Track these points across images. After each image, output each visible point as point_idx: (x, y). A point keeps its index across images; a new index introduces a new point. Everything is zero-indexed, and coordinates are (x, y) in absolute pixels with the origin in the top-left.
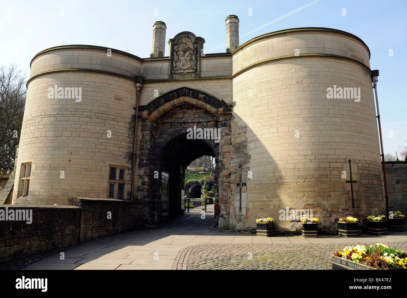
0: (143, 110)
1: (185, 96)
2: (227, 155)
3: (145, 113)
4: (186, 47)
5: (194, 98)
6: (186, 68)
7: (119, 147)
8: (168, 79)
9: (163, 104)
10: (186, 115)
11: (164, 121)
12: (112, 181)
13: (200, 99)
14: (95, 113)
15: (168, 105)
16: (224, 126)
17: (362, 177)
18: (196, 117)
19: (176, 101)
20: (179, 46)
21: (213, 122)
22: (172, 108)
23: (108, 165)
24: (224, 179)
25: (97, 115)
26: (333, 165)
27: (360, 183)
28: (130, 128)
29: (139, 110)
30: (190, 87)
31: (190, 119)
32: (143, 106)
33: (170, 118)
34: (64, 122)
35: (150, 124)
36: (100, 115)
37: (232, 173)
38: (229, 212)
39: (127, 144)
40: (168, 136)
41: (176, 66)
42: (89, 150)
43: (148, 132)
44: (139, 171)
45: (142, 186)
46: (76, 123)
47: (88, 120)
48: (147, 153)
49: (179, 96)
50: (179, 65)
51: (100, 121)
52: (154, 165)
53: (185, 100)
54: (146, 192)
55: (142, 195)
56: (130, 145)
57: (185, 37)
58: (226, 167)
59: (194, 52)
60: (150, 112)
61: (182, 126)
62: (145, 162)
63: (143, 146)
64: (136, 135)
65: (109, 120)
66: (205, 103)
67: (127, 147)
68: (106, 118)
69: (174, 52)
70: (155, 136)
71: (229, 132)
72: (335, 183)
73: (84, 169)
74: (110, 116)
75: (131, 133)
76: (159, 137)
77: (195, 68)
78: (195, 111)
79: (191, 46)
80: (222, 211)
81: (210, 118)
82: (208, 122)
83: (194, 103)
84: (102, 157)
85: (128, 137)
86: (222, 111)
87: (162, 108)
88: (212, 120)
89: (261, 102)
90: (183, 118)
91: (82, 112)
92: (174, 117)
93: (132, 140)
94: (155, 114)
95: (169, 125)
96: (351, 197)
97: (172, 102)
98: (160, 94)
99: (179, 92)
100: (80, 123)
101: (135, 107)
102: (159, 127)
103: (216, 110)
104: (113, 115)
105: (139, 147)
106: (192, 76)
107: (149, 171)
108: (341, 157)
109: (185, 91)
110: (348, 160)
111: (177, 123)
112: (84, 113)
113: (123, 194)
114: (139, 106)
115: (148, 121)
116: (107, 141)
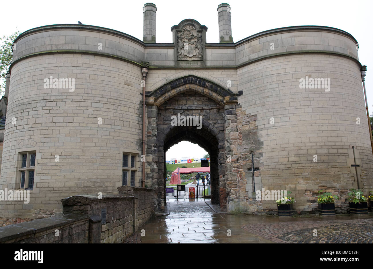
0: (150, 96)
1: (191, 83)
2: (234, 141)
3: (151, 100)
4: (191, 35)
5: (200, 86)
6: (191, 55)
7: (130, 134)
8: (175, 66)
9: (169, 91)
10: (189, 102)
11: (168, 107)
12: (125, 168)
13: (207, 87)
14: (107, 98)
15: (174, 92)
16: (230, 114)
17: (363, 162)
18: (200, 104)
20: (183, 33)
21: (216, 109)
22: (177, 94)
23: (122, 153)
24: (233, 165)
25: (109, 100)
26: (341, 151)
27: (362, 167)
28: (139, 115)
29: (146, 96)
30: (196, 75)
31: (193, 106)
32: (149, 92)
33: (172, 104)
34: (75, 108)
35: (156, 110)
36: (112, 101)
37: (240, 159)
38: (239, 196)
39: (137, 131)
41: (182, 53)
42: (104, 137)
43: (154, 118)
44: (148, 157)
45: (151, 173)
46: (88, 108)
47: (101, 105)
48: (155, 140)
49: (185, 83)
50: (185, 52)
51: (112, 107)
53: (191, 88)
54: (155, 179)
55: (152, 182)
56: (139, 132)
57: (189, 24)
58: (234, 153)
59: (198, 40)
60: (156, 98)
61: (185, 113)
62: (153, 148)
63: (151, 132)
64: (144, 122)
65: (121, 106)
66: (212, 91)
67: (137, 133)
68: (118, 104)
69: (179, 39)
70: (158, 123)
71: (236, 120)
72: (343, 167)
73: (99, 157)
74: (121, 102)
75: (140, 119)
77: (200, 56)
78: (198, 98)
79: (195, 34)
80: (232, 195)
81: (214, 105)
82: (211, 109)
83: (200, 91)
84: (116, 144)
85: (138, 124)
86: (229, 99)
87: (167, 95)
88: (215, 107)
89: (272, 93)
90: (186, 104)
91: (94, 97)
92: (177, 104)
93: (141, 126)
95: (172, 111)
96: (356, 179)
97: (178, 89)
98: (167, 80)
99: (186, 80)
100: (92, 108)
101: (142, 93)
102: (161, 113)
103: (221, 98)
104: (124, 101)
105: (147, 133)
106: (199, 64)
107: (157, 157)
108: (346, 144)
109: (192, 79)
110: (352, 146)
111: (180, 109)
112: (96, 98)
113: (134, 182)
114: (145, 92)
115: (154, 107)
116: (119, 127)
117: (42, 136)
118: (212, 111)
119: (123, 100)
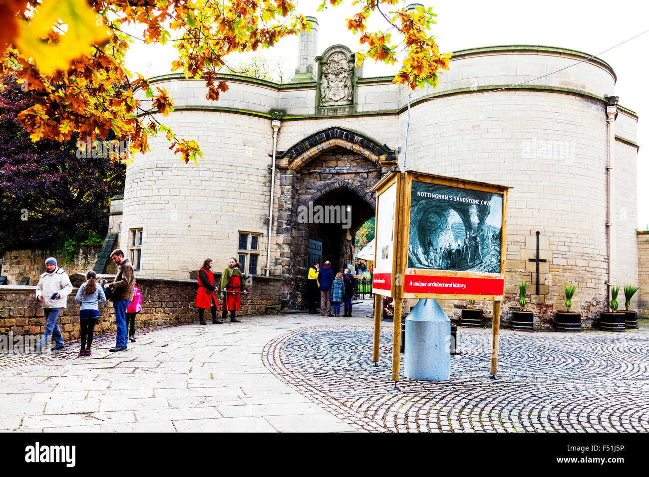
0: (282, 158)
1: (336, 138)
3: (284, 162)
4: (339, 67)
5: (349, 142)
6: (337, 98)
7: (250, 208)
8: (315, 114)
9: (308, 149)
10: (340, 163)
11: (312, 171)
12: (243, 251)
13: (356, 143)
14: (220, 165)
15: (314, 151)
17: (555, 256)
18: (353, 166)
19: (325, 145)
20: (329, 66)
21: (376, 173)
22: (320, 153)
23: (237, 232)
25: (222, 167)
26: (511, 238)
27: (552, 263)
28: (264, 183)
29: (277, 158)
30: (343, 126)
31: (345, 168)
32: (281, 153)
33: (318, 166)
34: (181, 178)
35: (291, 176)
36: (226, 167)
39: (261, 204)
40: (316, 191)
41: (326, 95)
42: (214, 213)
43: (288, 187)
44: (278, 238)
45: (280, 258)
46: (196, 178)
47: (211, 174)
48: (287, 215)
49: (328, 138)
50: (329, 94)
51: (225, 175)
52: (298, 230)
53: (336, 143)
54: (285, 265)
55: (281, 270)
56: (265, 205)
57: (337, 52)
59: (349, 75)
60: (291, 160)
61: (334, 178)
62: (285, 226)
63: (283, 205)
64: (272, 191)
65: (237, 173)
66: (363, 148)
67: (262, 208)
68: (233, 171)
69: (322, 75)
70: (300, 192)
72: (512, 261)
73: (207, 237)
74: (238, 168)
75: (266, 189)
76: (304, 192)
77: (350, 98)
78: (351, 158)
79: (345, 66)
81: (372, 167)
82: (370, 172)
83: (348, 148)
84: (229, 221)
85: (263, 195)
86: (385, 159)
87: (306, 155)
88: (374, 170)
89: (427, 151)
90: (337, 166)
91: (203, 164)
92: (324, 166)
93: (267, 198)
94: (298, 161)
95: (318, 176)
96: (534, 280)
97: (319, 146)
98: (304, 135)
99: (329, 133)
100: (200, 178)
101: (271, 154)
102: (305, 178)
103: (377, 158)
104: (242, 167)
105: (278, 206)
106: (346, 111)
107: (290, 238)
108: (524, 228)
109: (337, 132)
110: (535, 232)
111: (328, 173)
112: (204, 166)
113: (255, 269)
114: (277, 152)
115: (289, 172)
116: (235, 201)
117: (148, 211)
118: (370, 175)
119: (241, 165)
